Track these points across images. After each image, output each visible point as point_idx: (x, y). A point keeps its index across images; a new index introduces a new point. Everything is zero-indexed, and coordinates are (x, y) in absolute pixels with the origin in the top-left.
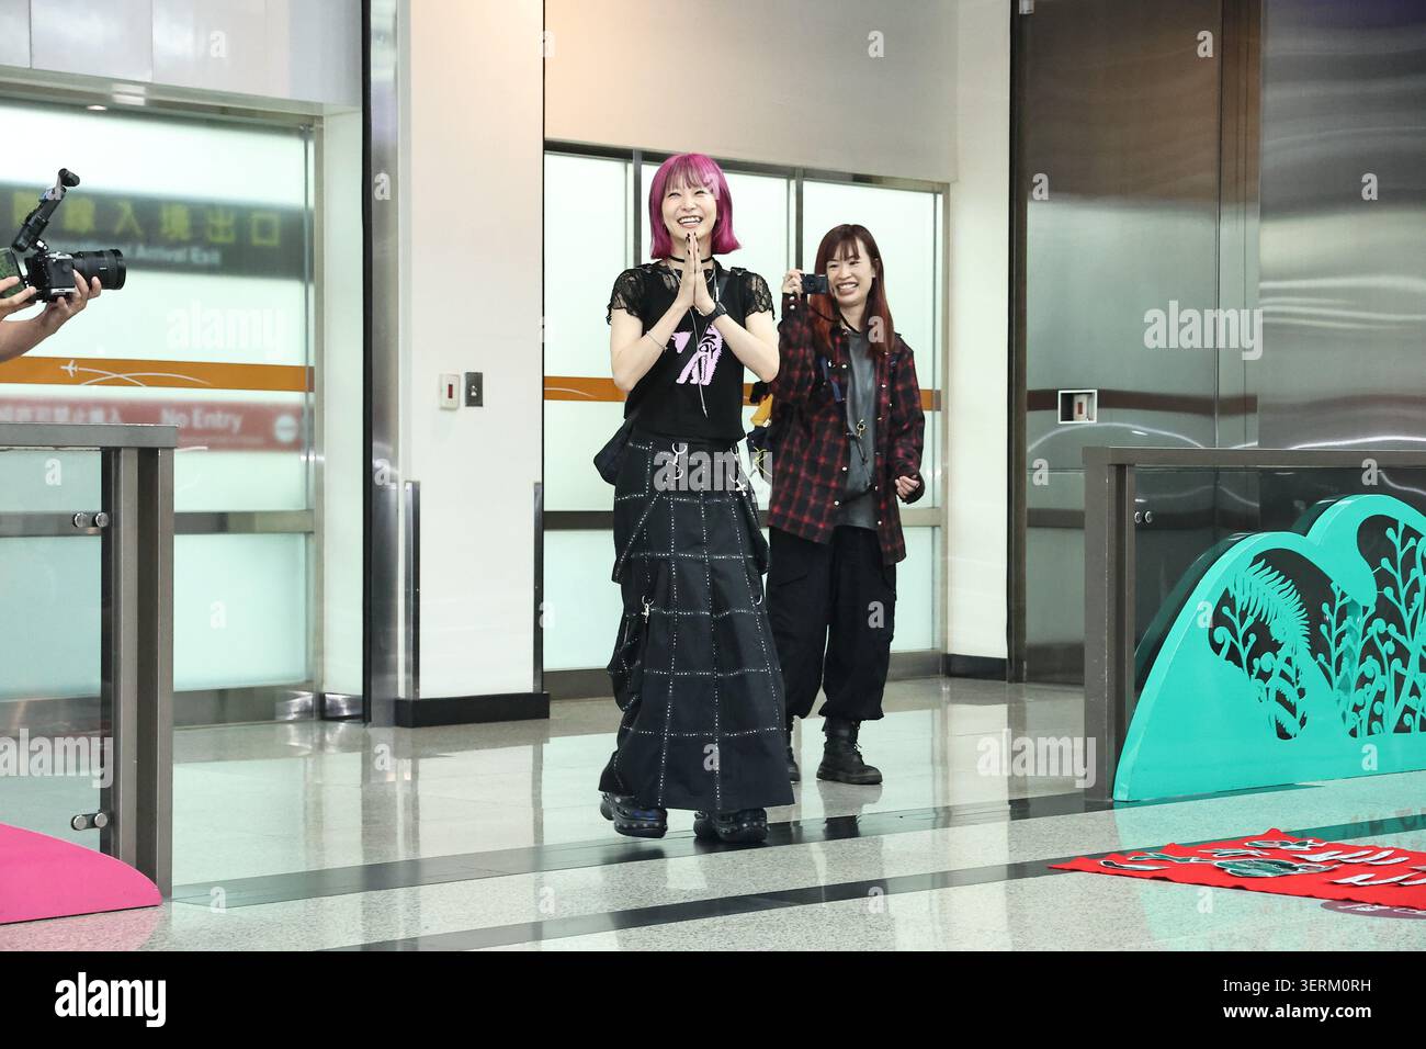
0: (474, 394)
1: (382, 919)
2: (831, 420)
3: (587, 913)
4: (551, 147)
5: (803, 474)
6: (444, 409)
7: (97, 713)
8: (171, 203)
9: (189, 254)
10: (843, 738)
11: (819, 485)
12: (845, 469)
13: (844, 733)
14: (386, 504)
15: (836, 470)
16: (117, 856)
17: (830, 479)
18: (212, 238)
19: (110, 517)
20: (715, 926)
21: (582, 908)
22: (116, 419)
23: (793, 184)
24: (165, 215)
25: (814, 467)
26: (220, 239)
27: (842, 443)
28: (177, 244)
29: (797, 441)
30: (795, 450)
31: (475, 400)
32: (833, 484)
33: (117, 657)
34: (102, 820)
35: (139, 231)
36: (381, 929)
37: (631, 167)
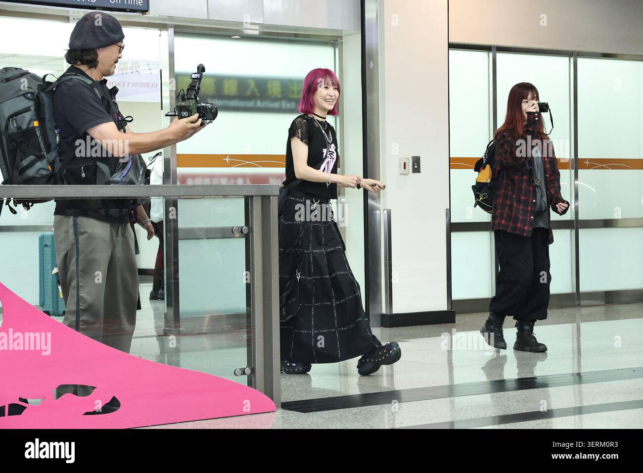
0: (416, 167)
1: (380, 419)
2: (525, 178)
3: (479, 417)
4: (452, 46)
5: (515, 204)
6: (402, 174)
7: (245, 320)
8: (273, 80)
9: (281, 104)
10: (526, 330)
11: (522, 209)
12: (534, 201)
13: (527, 328)
14: (375, 220)
15: (530, 202)
16: (255, 388)
17: (527, 207)
18: (291, 96)
19: (249, 228)
20: (543, 424)
21: (477, 415)
22: (248, 183)
23: (572, 59)
24: (269, 85)
25: (519, 201)
26: (295, 96)
27: (531, 188)
28: (276, 100)
29: (510, 188)
30: (509, 193)
31: (417, 169)
32: (529, 209)
33: (254, 294)
34: (248, 371)
35: (258, 94)
36: (380, 423)
37: (491, 54)
